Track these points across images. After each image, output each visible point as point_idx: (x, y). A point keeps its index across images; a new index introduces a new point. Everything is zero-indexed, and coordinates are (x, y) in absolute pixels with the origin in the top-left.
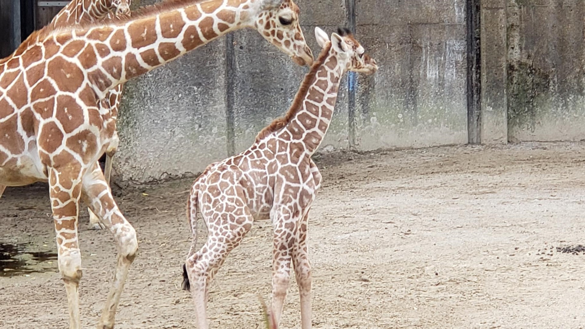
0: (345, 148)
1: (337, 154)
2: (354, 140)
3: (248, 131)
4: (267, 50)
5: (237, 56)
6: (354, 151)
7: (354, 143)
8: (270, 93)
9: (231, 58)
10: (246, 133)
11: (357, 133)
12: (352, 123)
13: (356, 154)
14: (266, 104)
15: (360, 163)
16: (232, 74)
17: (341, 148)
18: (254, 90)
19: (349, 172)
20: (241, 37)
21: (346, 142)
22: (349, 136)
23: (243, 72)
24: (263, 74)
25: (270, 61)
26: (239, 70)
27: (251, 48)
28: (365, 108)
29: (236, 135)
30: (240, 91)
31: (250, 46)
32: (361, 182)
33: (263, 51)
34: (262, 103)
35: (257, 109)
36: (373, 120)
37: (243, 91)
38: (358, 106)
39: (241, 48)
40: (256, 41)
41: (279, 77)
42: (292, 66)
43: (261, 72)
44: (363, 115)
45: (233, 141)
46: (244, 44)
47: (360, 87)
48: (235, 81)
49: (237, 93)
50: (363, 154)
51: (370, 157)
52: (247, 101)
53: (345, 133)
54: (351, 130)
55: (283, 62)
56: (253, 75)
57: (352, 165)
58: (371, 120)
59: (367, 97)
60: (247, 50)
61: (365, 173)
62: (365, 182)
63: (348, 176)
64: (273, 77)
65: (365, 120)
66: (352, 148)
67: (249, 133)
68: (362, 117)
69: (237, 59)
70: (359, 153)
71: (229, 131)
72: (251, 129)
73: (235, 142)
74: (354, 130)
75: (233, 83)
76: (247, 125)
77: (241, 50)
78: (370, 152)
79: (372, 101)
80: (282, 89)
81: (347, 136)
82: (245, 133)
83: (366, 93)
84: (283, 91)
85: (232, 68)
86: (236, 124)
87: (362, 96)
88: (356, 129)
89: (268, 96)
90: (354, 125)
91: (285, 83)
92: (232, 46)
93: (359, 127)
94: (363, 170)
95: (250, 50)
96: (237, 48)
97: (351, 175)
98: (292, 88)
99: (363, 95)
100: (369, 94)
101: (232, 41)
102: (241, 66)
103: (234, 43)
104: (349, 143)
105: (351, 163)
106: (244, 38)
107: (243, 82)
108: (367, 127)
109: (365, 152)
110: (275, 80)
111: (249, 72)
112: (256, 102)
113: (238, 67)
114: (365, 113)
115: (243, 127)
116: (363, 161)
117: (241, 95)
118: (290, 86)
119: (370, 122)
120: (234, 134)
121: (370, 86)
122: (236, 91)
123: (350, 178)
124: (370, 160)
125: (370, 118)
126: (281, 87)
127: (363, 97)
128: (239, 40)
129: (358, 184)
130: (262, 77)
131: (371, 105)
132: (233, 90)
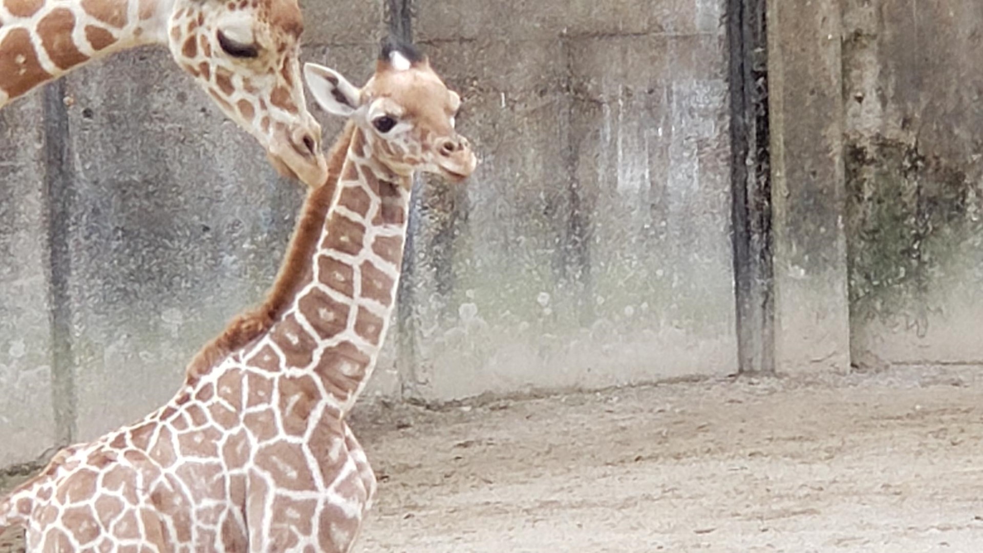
0: (390, 393)
1: (367, 412)
2: (412, 369)
3: (112, 348)
4: (161, 120)
5: (75, 138)
6: (417, 403)
7: (414, 378)
8: (171, 239)
9: (58, 142)
10: (107, 356)
11: (423, 350)
12: (408, 321)
13: (421, 409)
14: (161, 272)
15: (432, 434)
16: (64, 187)
17: (378, 393)
18: (126, 233)
19: (401, 461)
20: (85, 83)
21: (392, 375)
22: (401, 359)
23: (96, 183)
24: (151, 188)
25: (171, 150)
26: (82, 175)
27: (116, 113)
28: (444, 277)
29: (77, 361)
30: (87, 238)
31: (115, 107)
32: (437, 489)
33: (151, 120)
34: (149, 271)
35: (136, 286)
36: (467, 310)
37: (94, 237)
38: (424, 274)
39: (88, 113)
40: (128, 95)
41: (197, 193)
42: (232, 162)
43: (147, 182)
44: (438, 298)
45: (70, 380)
46: (96, 102)
47: (427, 218)
48: (71, 209)
49: (78, 243)
50: (440, 408)
51: (462, 418)
52: (106, 265)
54: (406, 342)
55: (206, 151)
56: (122, 189)
57: (410, 441)
58: (461, 311)
59: (448, 248)
60: (105, 120)
61: (445, 462)
62: (446, 490)
63: (399, 472)
64: (180, 194)
65: (442, 312)
66: (408, 394)
67: (114, 356)
68: (435, 304)
69: (75, 147)
70: (428, 407)
71: (59, 350)
72: (121, 343)
73: (76, 382)
74: (412, 342)
75: (65, 214)
76: (110, 334)
77: (86, 120)
78: (460, 404)
79: (462, 259)
80: (206, 229)
81: (394, 357)
82: (102, 357)
83: (444, 234)
84: (208, 235)
85: (61, 172)
86: (77, 330)
87: (433, 244)
88: (418, 338)
89: (166, 248)
90: (412, 327)
91: (214, 213)
92: (63, 108)
93: (426, 334)
94: (441, 456)
95: (112, 119)
96: (75, 114)
97: (407, 468)
98: (236, 223)
99: (437, 240)
100: (453, 237)
101: (62, 94)
102: (87, 166)
103: (66, 99)
104: (401, 378)
105: (406, 435)
106: (94, 85)
107: (96, 212)
108: (449, 332)
109: (446, 403)
110: (186, 202)
111: (112, 181)
112: (133, 267)
113: (78, 168)
114: (443, 294)
115: (98, 337)
116: (441, 429)
117: (89, 248)
118: (230, 220)
119: (459, 318)
120: (71, 360)
121: (456, 215)
122: (76, 237)
123: (403, 477)
124: (462, 425)
125: (459, 306)
126: (204, 223)
127: (436, 248)
128: (82, 89)
129: (428, 494)
130: (148, 196)
131: (459, 269)
132: (65, 232)
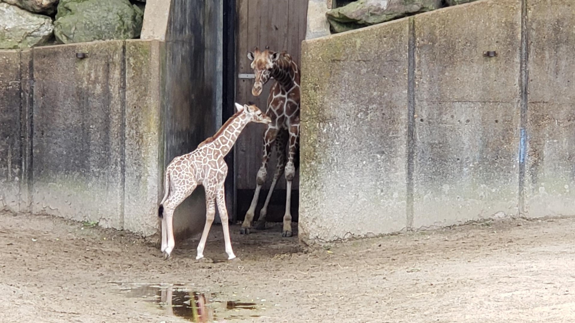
0: (515, 214)
1: (507, 220)
2: (523, 207)
3: (426, 196)
4: (445, 123)
5: (417, 128)
6: (524, 218)
7: (523, 210)
8: (447, 162)
9: (412, 129)
10: (424, 199)
11: (527, 201)
12: (522, 192)
13: (525, 220)
14: (443, 173)
15: (528, 229)
16: (413, 144)
17: (511, 215)
18: (432, 159)
19: (518, 237)
20: (421, 110)
21: (516, 209)
22: (519, 204)
23: (423, 143)
24: (441, 145)
25: (448, 134)
26: (419, 140)
27: (431, 121)
28: (534, 178)
29: (414, 200)
30: (420, 160)
31: (431, 119)
32: (528, 246)
33: (442, 123)
34: (439, 172)
35: (435, 177)
36: (541, 189)
37: (422, 160)
38: (528, 177)
39: (422, 120)
40: (435, 115)
41: (456, 148)
42: (468, 138)
43: (440, 143)
44: (532, 185)
45: (412, 206)
46: (425, 117)
47: (530, 159)
48: (415, 151)
49: (417, 162)
50: (531, 220)
51: (538, 224)
52: (425, 169)
53: (515, 201)
54: (521, 198)
55: (459, 134)
56: (432, 145)
57: (520, 230)
58: (540, 189)
59: (536, 169)
60: (427, 123)
61: (532, 238)
62: (530, 246)
63: (517, 240)
64: (450, 148)
65: (533, 189)
66: (521, 215)
67: (427, 199)
68: (531, 187)
69: (417, 131)
70: (527, 220)
71: (409, 196)
72: (429, 194)
73: (414, 206)
74: (523, 199)
75: (413, 152)
76: (426, 192)
77: (421, 122)
78: (538, 219)
79: (540, 173)
80: (458, 159)
81: (517, 203)
82: (423, 199)
83: (535, 164)
84: (459, 161)
85: (412, 139)
86: (415, 190)
87: (532, 167)
88: (525, 198)
89: (445, 165)
90: (523, 194)
91: (461, 154)
92: (414, 118)
93: (528, 196)
94: (530, 236)
95: (429, 123)
96: (417, 120)
97: (519, 239)
98: (468, 158)
99: (533, 166)
100: (538, 166)
101: (414, 114)
102: (421, 137)
103: (415, 116)
104: (519, 210)
105: (520, 228)
106: (424, 111)
107: (423, 152)
108: (535, 196)
109: (534, 219)
110: (452, 150)
111: (428, 142)
112: (434, 170)
113: (418, 138)
114: (534, 183)
115: (422, 192)
116: (531, 227)
117: (420, 164)
118: (466, 157)
119: (539, 192)
120: (413, 199)
121: (539, 158)
122: (416, 160)
123: (517, 242)
124: (538, 226)
125: (538, 188)
126: (458, 157)
127: (532, 169)
128: (420, 113)
129: (525, 248)
130: (440, 148)
131: (540, 176)
132: (413, 158)
